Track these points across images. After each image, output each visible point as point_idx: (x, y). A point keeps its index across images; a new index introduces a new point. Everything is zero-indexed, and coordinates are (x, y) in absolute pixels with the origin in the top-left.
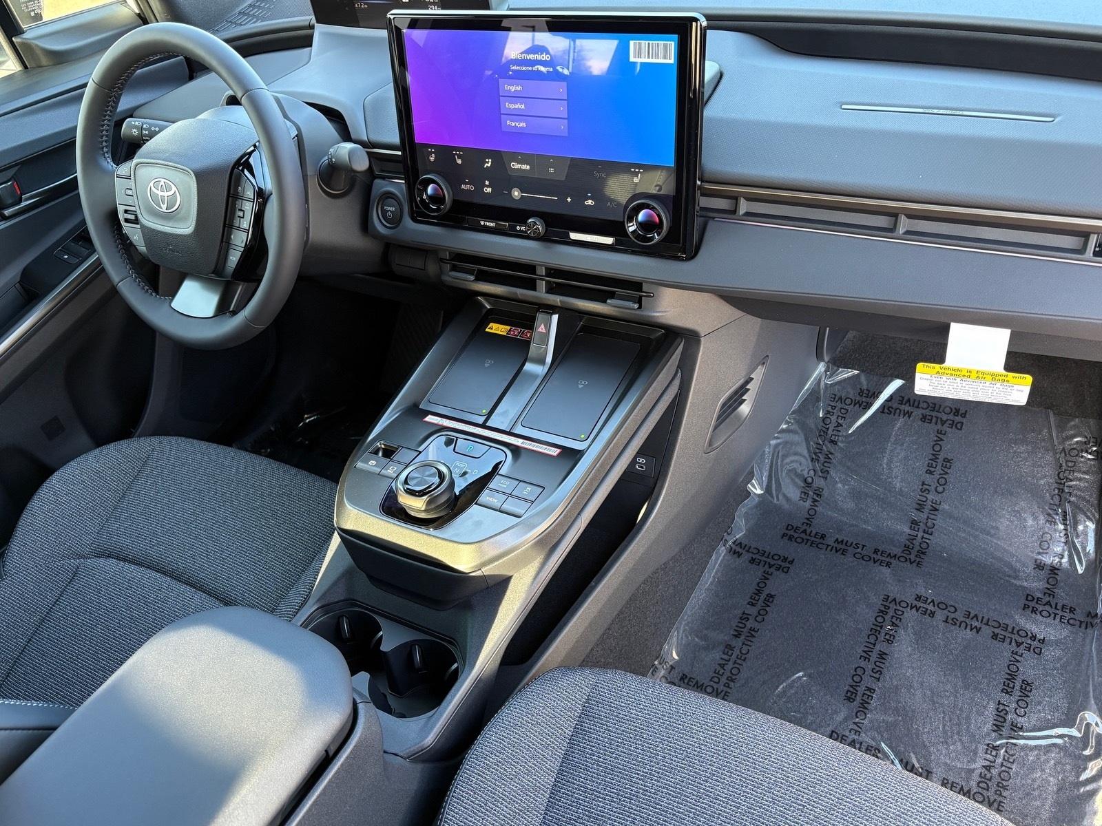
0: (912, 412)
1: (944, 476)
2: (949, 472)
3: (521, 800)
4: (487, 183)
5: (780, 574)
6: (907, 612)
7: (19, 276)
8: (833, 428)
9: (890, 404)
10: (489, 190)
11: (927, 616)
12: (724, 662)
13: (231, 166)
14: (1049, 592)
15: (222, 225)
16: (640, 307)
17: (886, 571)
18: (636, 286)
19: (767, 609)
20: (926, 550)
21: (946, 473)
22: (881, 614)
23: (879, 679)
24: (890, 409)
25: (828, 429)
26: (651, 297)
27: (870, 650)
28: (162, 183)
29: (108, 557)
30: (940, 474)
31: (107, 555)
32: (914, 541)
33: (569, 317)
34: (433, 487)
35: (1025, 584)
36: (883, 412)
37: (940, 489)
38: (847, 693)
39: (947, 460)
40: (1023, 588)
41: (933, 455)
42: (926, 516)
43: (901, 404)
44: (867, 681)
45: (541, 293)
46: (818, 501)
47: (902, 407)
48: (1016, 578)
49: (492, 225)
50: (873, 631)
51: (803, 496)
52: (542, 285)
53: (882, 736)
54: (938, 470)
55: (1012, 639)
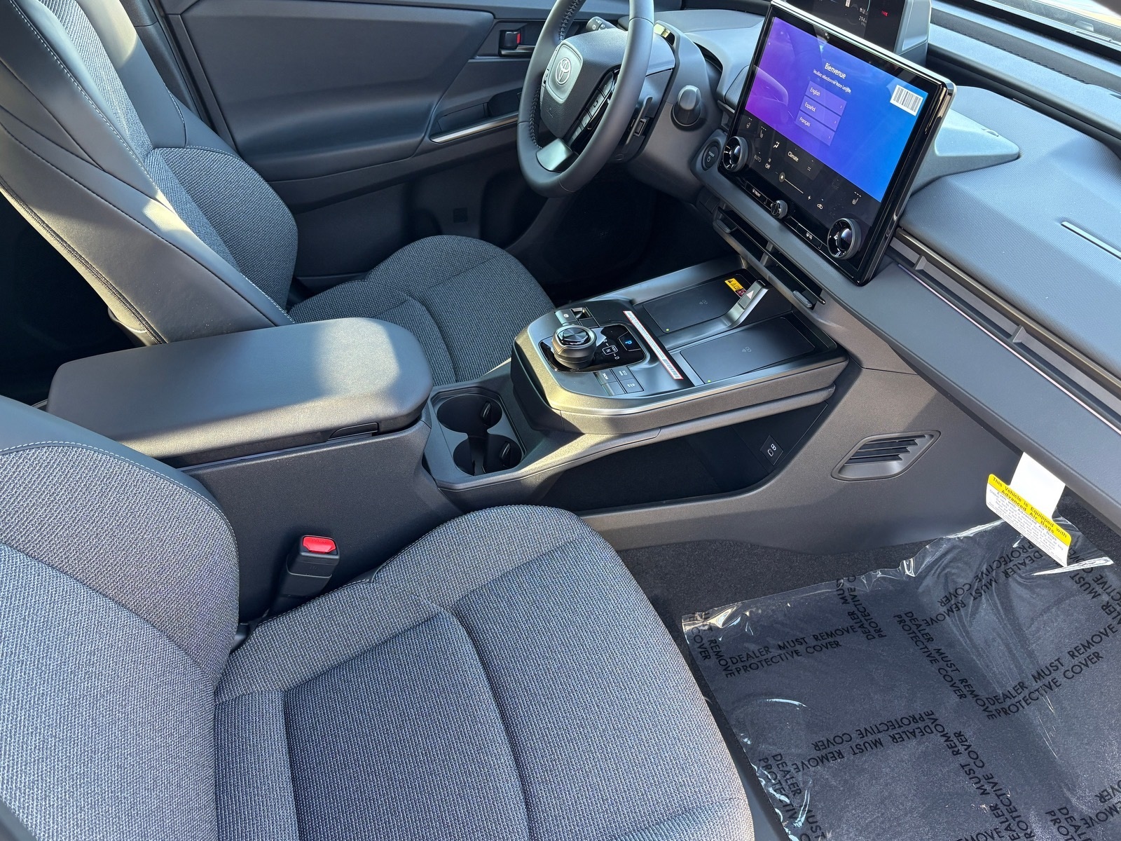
0: (1099, 595)
1: (1083, 666)
2: (1090, 666)
3: (481, 562)
4: (770, 160)
5: (863, 638)
6: (936, 735)
7: (489, 99)
8: (1016, 563)
9: (1085, 575)
10: (768, 166)
11: (951, 751)
12: (753, 655)
13: (607, 69)
14: (1089, 822)
15: (582, 106)
16: (812, 308)
17: (954, 699)
18: (817, 289)
19: (824, 649)
20: (1012, 714)
21: (1087, 665)
22: (911, 719)
23: (855, 754)
24: (1082, 580)
25: (1011, 561)
26: (822, 303)
27: (872, 732)
28: (566, 62)
29: (423, 305)
30: (1080, 662)
31: (423, 303)
32: (1008, 699)
33: (773, 297)
34: (578, 343)
35: (1074, 800)
36: (1072, 578)
37: (1070, 674)
38: (819, 742)
39: (1097, 656)
40: (1068, 801)
41: (1088, 642)
42: (1037, 687)
43: (1096, 582)
44: (845, 748)
45: (761, 266)
46: (953, 612)
47: (1094, 585)
48: (1072, 790)
49: (759, 195)
50: (890, 724)
51: (944, 600)
52: (765, 258)
53: (814, 786)
54: (1081, 658)
55: (1007, 821)
